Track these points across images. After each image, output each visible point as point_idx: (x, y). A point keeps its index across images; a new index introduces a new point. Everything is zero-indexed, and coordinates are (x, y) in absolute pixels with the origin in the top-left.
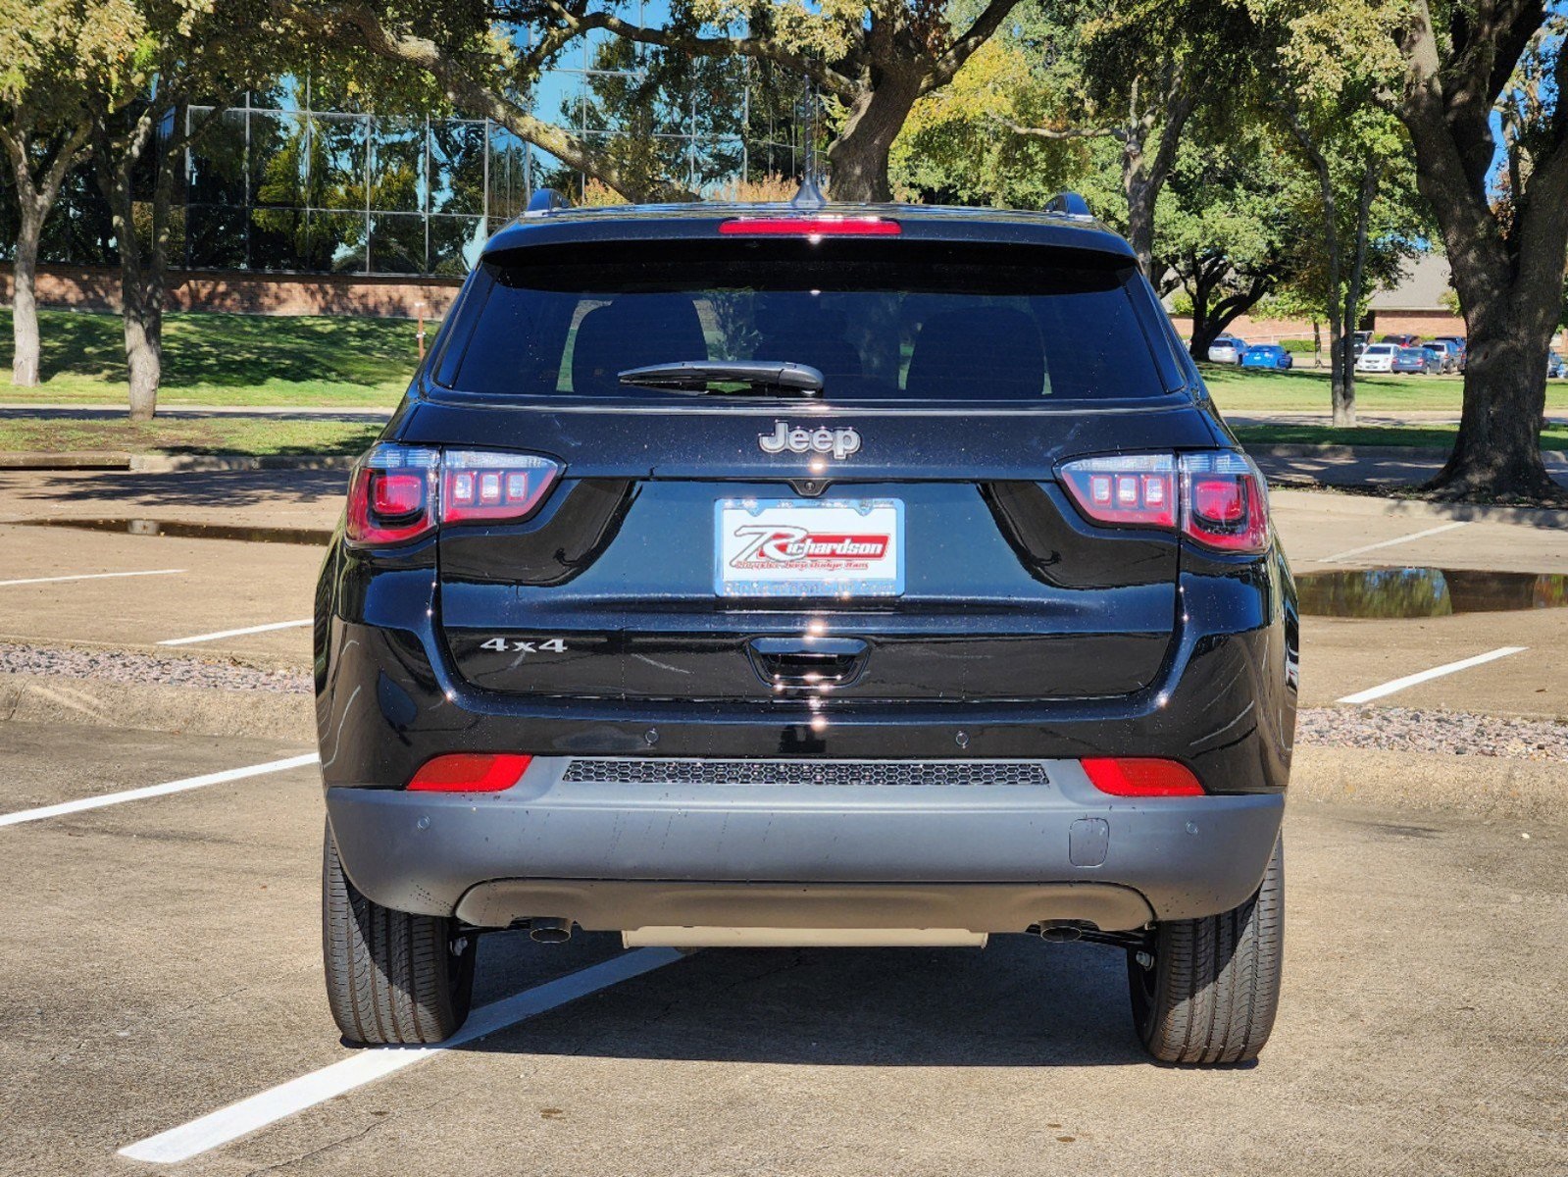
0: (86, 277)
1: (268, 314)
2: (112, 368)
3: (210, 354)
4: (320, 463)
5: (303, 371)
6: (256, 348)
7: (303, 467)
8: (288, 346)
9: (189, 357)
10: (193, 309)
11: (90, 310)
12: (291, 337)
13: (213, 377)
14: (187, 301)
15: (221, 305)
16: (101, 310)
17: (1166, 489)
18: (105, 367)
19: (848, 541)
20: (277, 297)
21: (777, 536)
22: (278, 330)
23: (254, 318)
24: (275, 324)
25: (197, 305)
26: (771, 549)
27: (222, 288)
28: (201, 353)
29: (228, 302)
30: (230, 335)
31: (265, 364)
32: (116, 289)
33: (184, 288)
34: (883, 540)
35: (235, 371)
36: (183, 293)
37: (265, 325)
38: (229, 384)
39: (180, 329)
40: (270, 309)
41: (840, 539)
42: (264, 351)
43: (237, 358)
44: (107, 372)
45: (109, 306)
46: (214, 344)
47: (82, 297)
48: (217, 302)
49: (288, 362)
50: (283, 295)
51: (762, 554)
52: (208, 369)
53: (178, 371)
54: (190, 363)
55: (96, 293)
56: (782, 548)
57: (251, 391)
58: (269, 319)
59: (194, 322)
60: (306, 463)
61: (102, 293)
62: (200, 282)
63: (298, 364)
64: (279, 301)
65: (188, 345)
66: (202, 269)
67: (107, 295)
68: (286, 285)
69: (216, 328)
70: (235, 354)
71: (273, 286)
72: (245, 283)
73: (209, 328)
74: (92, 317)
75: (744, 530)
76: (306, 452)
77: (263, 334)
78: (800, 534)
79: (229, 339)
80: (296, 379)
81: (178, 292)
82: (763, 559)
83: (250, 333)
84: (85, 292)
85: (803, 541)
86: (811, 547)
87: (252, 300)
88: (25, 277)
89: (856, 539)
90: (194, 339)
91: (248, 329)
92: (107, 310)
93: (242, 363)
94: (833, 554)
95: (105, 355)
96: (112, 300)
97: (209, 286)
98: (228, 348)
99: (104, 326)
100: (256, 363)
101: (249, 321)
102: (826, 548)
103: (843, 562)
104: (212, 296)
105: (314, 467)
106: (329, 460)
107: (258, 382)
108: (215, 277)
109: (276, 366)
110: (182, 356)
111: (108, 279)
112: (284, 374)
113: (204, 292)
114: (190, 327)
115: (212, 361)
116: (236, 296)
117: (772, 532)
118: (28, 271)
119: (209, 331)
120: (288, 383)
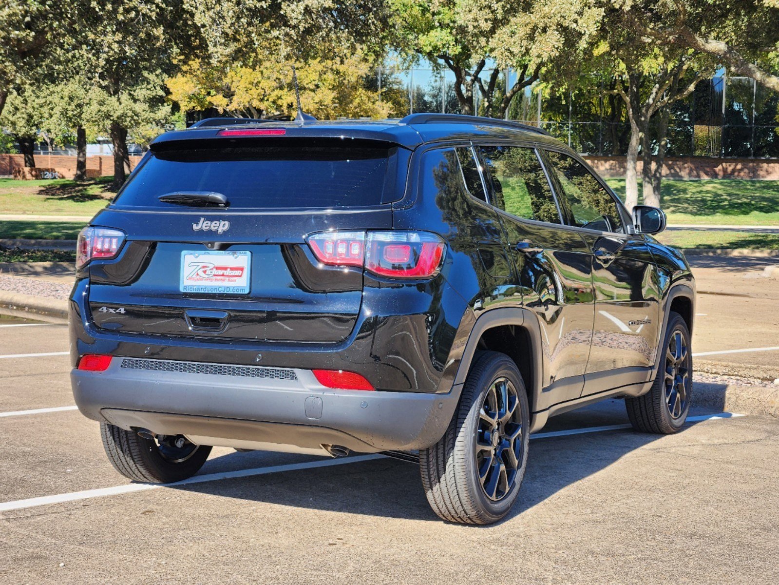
0: (670, 162)
1: (762, 179)
2: (675, 206)
3: (726, 200)
4: (714, 252)
5: (772, 208)
6: (751, 196)
7: (705, 254)
8: (767, 196)
9: (715, 201)
10: (724, 177)
11: (672, 178)
12: (770, 191)
13: (725, 211)
14: (721, 173)
15: (738, 176)
16: (677, 178)
17: (360, 248)
18: (671, 206)
19: (229, 270)
20: (767, 171)
21: (204, 267)
22: (764, 187)
23: (753, 182)
24: (763, 185)
25: (726, 175)
26: (201, 273)
27: (739, 166)
28: (721, 199)
29: (742, 174)
30: (739, 190)
31: (753, 205)
32: (685, 168)
33: (720, 167)
34: (242, 269)
35: (736, 208)
36: (720, 170)
37: (758, 185)
38: (731, 214)
39: (714, 187)
40: (763, 177)
41: (225, 269)
42: (753, 198)
43: (739, 201)
44: (672, 209)
45: (681, 177)
46: (729, 195)
47: (668, 172)
48: (736, 174)
49: (765, 203)
50: (770, 170)
51: (198, 275)
52: (723, 208)
53: (707, 208)
54: (715, 204)
55: (675, 170)
56: (205, 272)
57: (742, 218)
58: (760, 182)
59: (721, 183)
60: (707, 252)
61: (678, 170)
62: (728, 164)
63: (770, 204)
64: (768, 173)
65: (717, 195)
66: (729, 157)
67: (680, 171)
68: (772, 165)
69: (732, 187)
70: (739, 199)
71: (765, 165)
72: (751, 164)
73: (729, 186)
74: (672, 182)
75: (192, 264)
76: (710, 247)
77: (756, 190)
78: (211, 266)
79: (738, 192)
80: (767, 212)
81: (717, 169)
82: (198, 277)
83: (748, 189)
84: (670, 169)
85: (212, 269)
86: (215, 272)
87: (754, 172)
88: (632, 163)
89: (232, 269)
90: (720, 192)
91: (749, 187)
92: (679, 178)
93: (741, 204)
94: (223, 275)
95: (673, 201)
96: (682, 173)
97: (732, 166)
98: (736, 197)
99: (676, 186)
100: (748, 204)
101: (750, 183)
102: (220, 272)
103: (227, 278)
104: (733, 171)
105: (711, 254)
106: (719, 251)
107: (746, 213)
108: (736, 161)
109: (758, 206)
110: (712, 201)
111: (681, 163)
112: (761, 209)
113: (730, 169)
114: (719, 186)
115: (726, 203)
116: (746, 171)
117: (202, 265)
118: (633, 160)
119: (728, 188)
120: (762, 214)
